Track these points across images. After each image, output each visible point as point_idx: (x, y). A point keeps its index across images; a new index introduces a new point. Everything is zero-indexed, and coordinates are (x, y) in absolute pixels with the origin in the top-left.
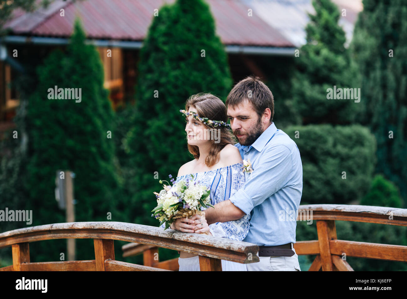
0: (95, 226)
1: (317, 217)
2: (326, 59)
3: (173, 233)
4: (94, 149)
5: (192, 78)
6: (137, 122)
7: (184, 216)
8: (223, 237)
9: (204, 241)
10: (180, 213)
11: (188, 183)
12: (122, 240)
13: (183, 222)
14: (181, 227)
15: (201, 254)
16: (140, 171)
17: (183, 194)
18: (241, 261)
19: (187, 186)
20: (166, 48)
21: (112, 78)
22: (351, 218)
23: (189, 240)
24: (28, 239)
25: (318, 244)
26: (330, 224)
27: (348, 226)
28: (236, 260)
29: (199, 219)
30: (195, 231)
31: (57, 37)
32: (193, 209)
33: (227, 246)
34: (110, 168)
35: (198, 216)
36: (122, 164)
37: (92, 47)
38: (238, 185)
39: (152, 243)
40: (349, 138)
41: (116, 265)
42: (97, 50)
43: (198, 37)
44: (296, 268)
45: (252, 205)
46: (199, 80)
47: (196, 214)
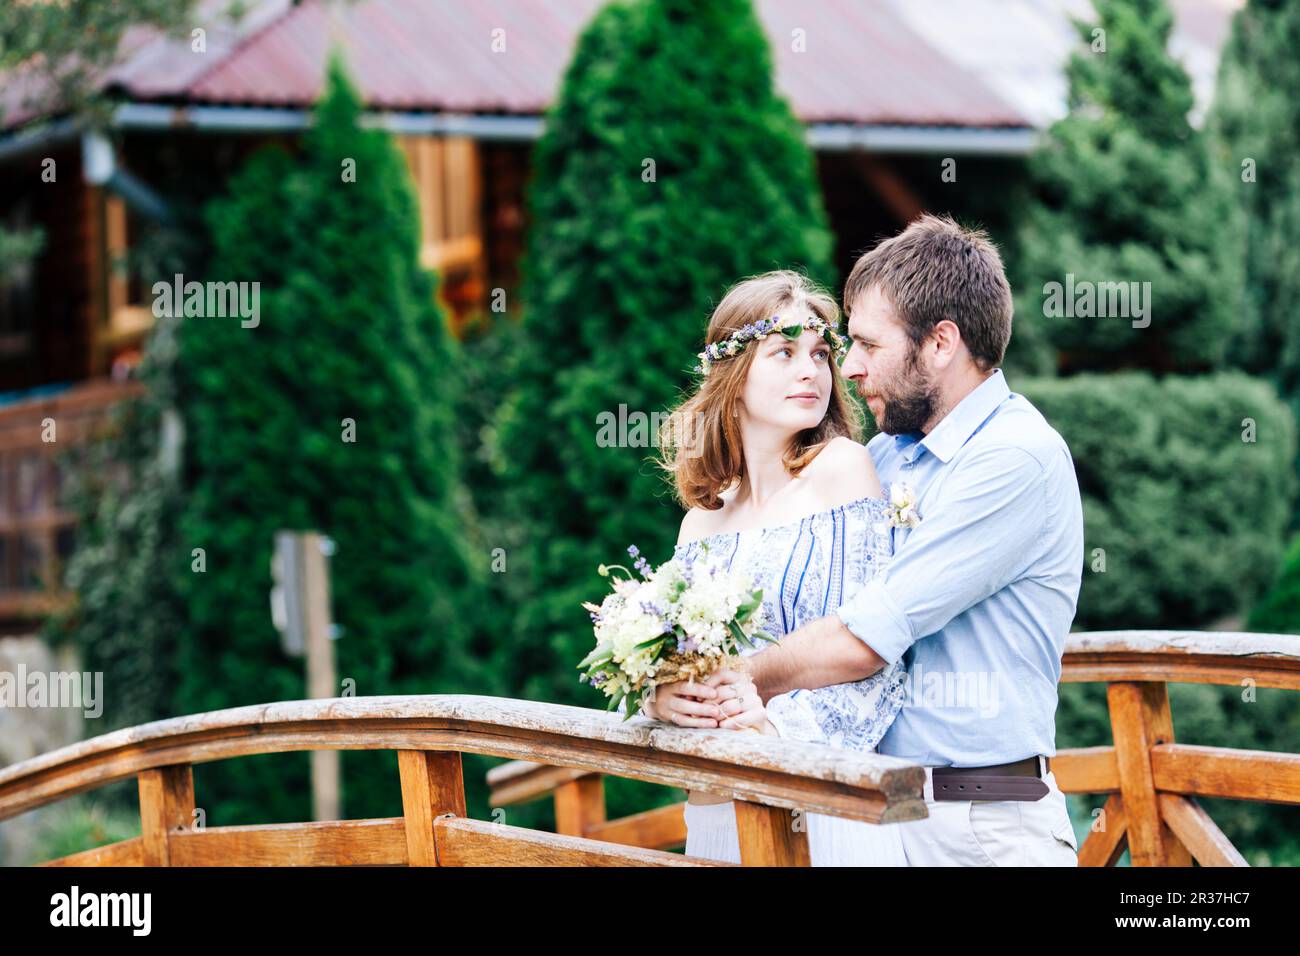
0: (402, 710)
1: (1110, 673)
2: (1132, 165)
3: (652, 729)
4: (392, 464)
5: (702, 231)
6: (525, 376)
7: (682, 676)
8: (812, 742)
9: (751, 754)
10: (669, 667)
11: (690, 569)
12: (488, 753)
13: (682, 696)
14: (677, 712)
15: (742, 795)
16: (540, 530)
17: (675, 606)
18: (869, 816)
19: (688, 579)
20: (615, 136)
21: (446, 234)
22: (1218, 675)
23: (700, 750)
24: (189, 755)
25: (1115, 757)
26: (1151, 693)
27: (1210, 699)
28: (853, 813)
29: (730, 684)
30: (719, 722)
31: (269, 106)
32: (709, 654)
33: (824, 768)
34: (444, 522)
35: (728, 675)
36: (484, 509)
37: (383, 136)
38: (869, 567)
39: (583, 762)
40: (1211, 415)
41: (472, 834)
42: (399, 147)
43: (719, 97)
44: (1059, 838)
45: (909, 633)
46: (726, 237)
47: (721, 667)
